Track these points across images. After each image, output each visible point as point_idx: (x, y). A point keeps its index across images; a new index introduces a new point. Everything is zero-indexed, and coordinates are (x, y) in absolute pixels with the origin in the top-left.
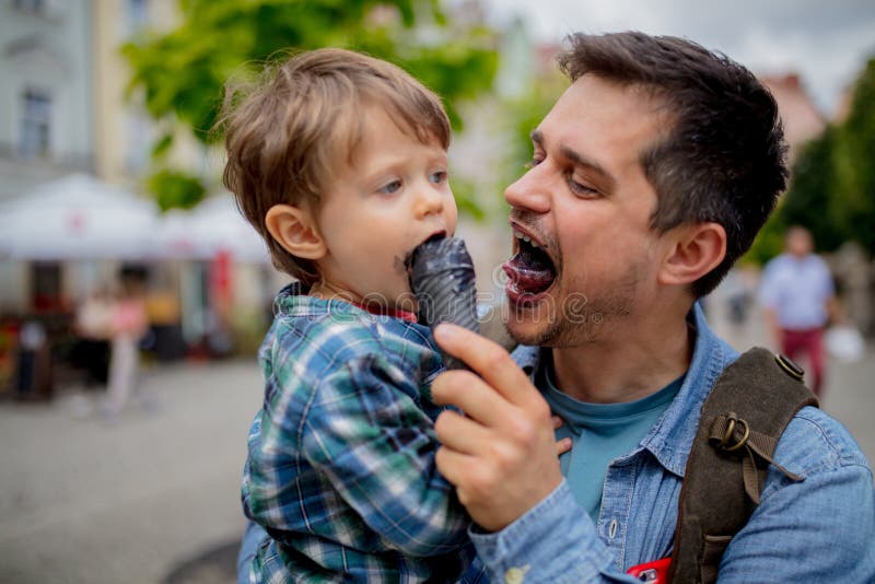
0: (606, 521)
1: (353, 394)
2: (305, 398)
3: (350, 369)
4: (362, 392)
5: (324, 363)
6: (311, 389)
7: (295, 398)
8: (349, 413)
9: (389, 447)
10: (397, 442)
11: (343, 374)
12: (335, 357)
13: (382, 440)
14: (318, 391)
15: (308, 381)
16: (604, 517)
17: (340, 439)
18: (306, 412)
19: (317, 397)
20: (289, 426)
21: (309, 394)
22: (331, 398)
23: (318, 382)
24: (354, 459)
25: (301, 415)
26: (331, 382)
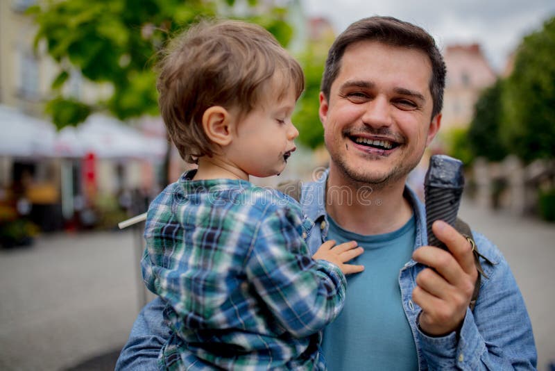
0: (406, 302)
1: (279, 231)
2: (251, 234)
3: (278, 215)
4: (284, 230)
5: (260, 213)
6: (255, 228)
7: (243, 234)
8: (279, 243)
9: (298, 267)
10: (302, 264)
11: (273, 218)
12: (266, 208)
13: (295, 262)
14: (260, 230)
15: (252, 223)
16: (405, 300)
17: (273, 261)
18: (253, 242)
19: (259, 233)
20: (241, 252)
21: (253, 231)
22: (269, 233)
23: (259, 223)
24: (280, 274)
25: (250, 244)
26: (268, 223)
